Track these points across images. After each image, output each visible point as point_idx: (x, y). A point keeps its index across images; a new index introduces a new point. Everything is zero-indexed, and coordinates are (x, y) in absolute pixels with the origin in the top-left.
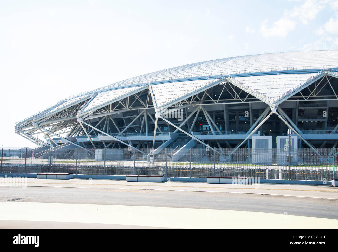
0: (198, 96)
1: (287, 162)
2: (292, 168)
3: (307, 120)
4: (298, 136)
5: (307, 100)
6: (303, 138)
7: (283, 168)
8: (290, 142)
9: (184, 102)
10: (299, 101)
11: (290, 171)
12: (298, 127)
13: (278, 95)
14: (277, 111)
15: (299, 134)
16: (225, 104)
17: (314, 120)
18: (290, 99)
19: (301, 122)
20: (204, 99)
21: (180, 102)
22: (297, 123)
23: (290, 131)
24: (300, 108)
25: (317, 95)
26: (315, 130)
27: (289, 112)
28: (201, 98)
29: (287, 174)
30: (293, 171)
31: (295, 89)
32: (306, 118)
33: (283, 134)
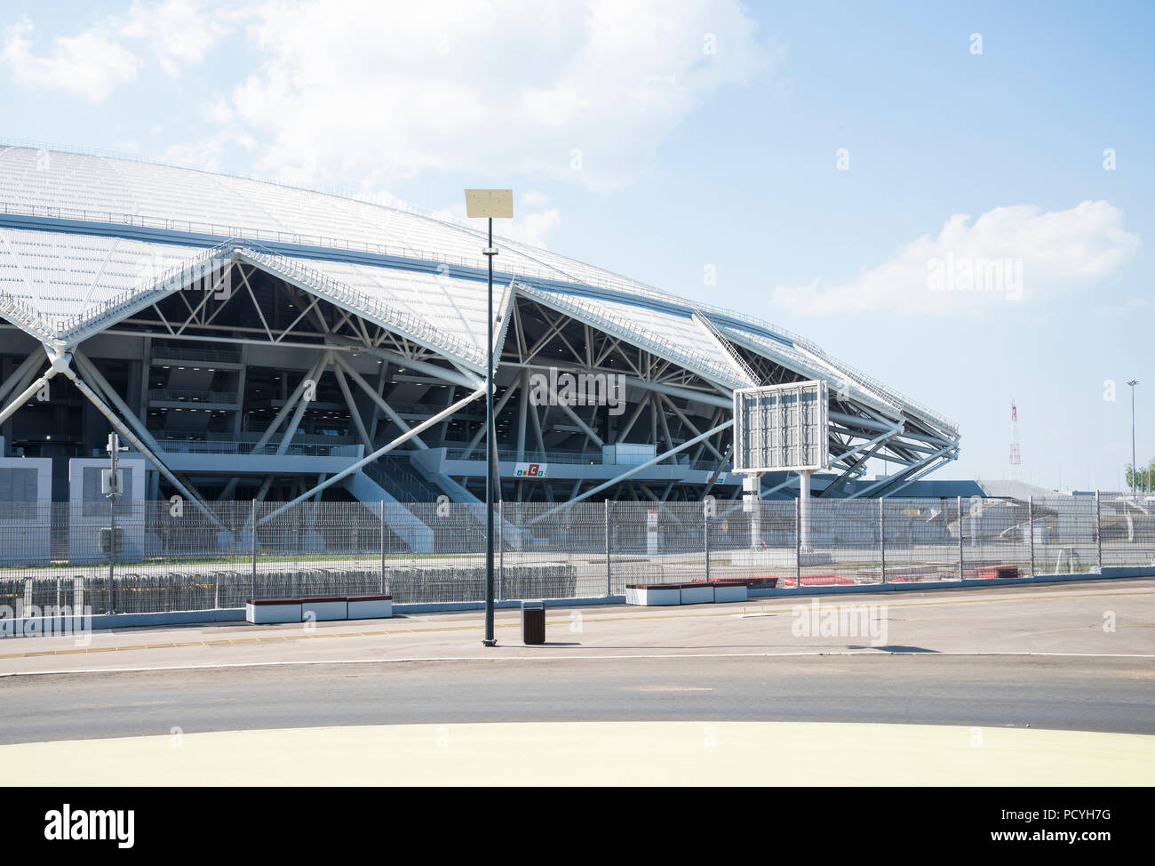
1: (105, 551)
2: (121, 572)
3: (179, 406)
4: (148, 459)
6: (163, 468)
7: (88, 573)
8: (113, 482)
10: (153, 339)
11: (115, 583)
12: (149, 427)
13: (77, 309)
14: (73, 366)
15: (151, 451)
17: (202, 406)
18: (119, 326)
19: (158, 410)
22: (144, 413)
23: (117, 443)
24: (157, 362)
25: (210, 324)
26: (204, 438)
27: (117, 373)
29: (103, 595)
30: (125, 582)
31: (136, 293)
32: (175, 398)
33: (96, 452)
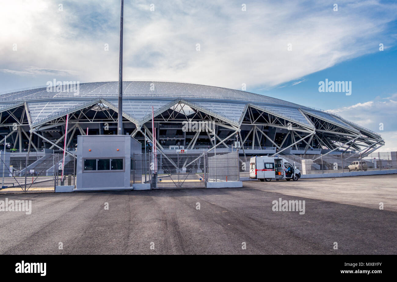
0: (75, 114)
5: (167, 122)
9: (60, 120)
16: (100, 123)
20: (81, 118)
21: (56, 120)
28: (77, 117)
